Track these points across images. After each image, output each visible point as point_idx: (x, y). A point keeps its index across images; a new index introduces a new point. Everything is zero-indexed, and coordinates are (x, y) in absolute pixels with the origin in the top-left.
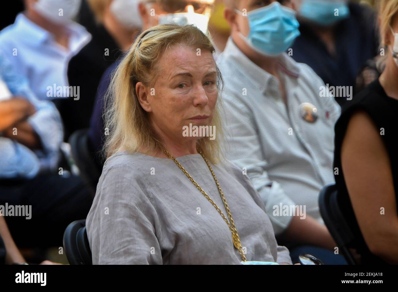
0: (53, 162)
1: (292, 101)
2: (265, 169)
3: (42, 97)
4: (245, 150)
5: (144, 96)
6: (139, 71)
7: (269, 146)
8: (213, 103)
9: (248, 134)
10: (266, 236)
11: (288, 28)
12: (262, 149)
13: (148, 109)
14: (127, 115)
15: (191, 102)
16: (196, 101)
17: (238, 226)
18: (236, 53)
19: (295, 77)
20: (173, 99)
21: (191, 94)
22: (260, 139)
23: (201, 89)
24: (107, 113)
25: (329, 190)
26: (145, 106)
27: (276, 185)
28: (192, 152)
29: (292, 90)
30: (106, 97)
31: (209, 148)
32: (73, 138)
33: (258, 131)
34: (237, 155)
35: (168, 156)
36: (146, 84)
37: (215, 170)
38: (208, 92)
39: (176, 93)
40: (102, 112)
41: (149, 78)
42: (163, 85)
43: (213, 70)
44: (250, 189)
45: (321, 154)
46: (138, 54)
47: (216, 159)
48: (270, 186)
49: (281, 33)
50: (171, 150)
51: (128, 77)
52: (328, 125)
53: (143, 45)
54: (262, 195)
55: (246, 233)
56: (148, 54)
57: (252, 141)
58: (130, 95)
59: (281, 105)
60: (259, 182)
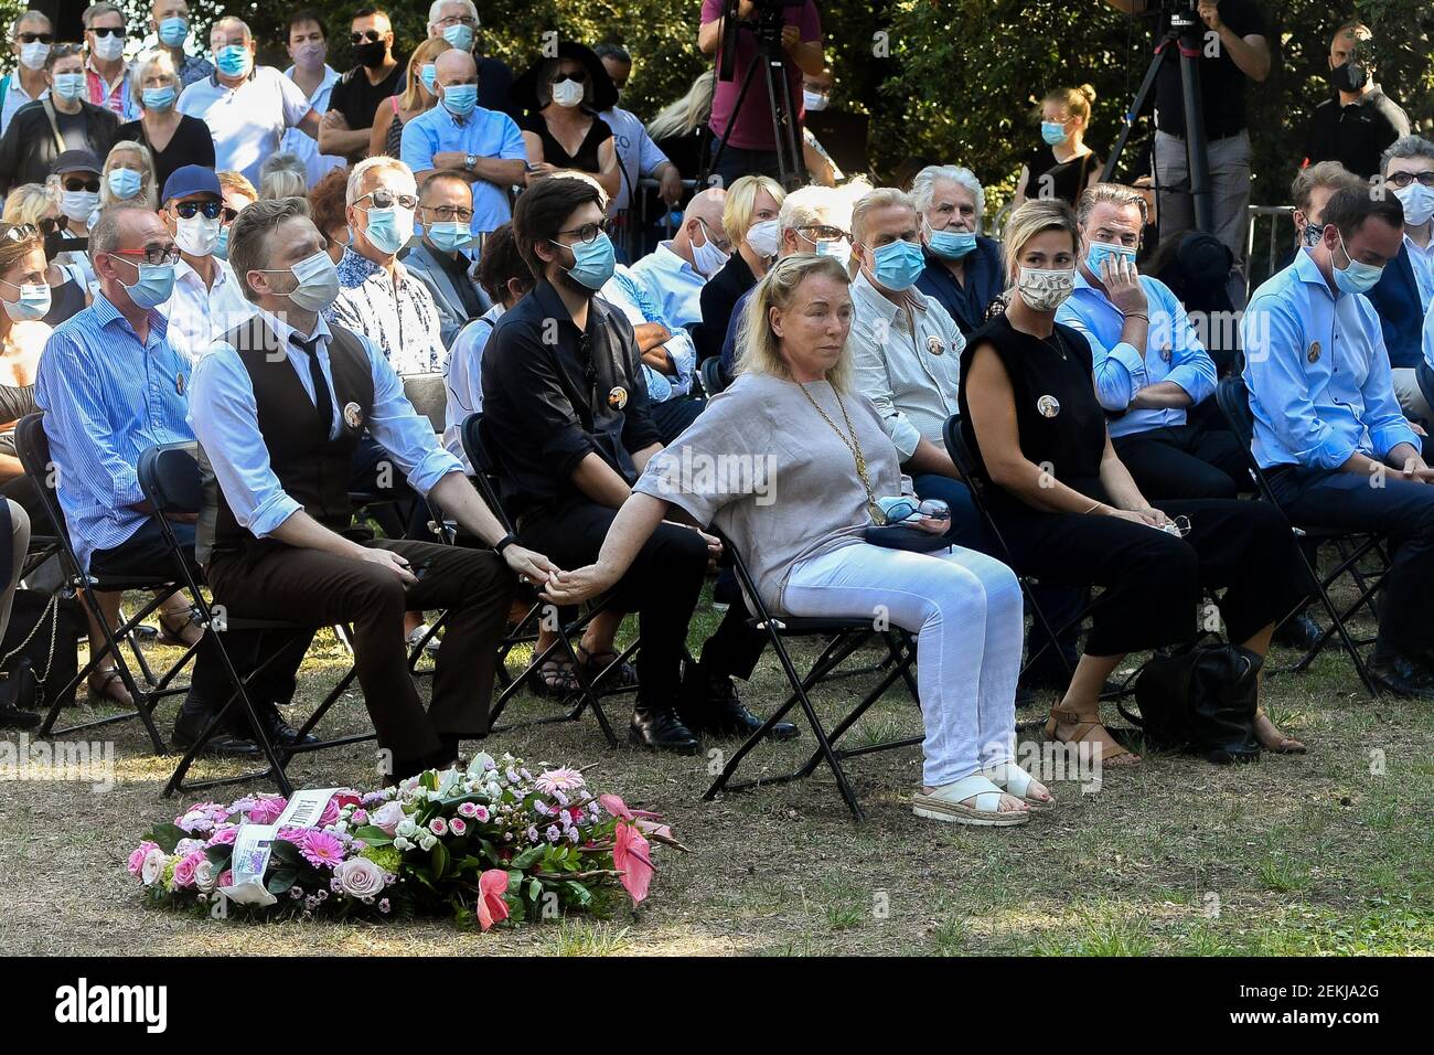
0: (687, 386)
1: (918, 332)
2: (892, 398)
3: (676, 322)
4: (873, 379)
5: (778, 320)
6: (776, 296)
7: (895, 375)
8: (845, 333)
9: (876, 364)
10: (890, 462)
11: (913, 263)
12: (889, 378)
13: (780, 335)
14: (758, 340)
15: (824, 331)
16: (830, 331)
17: (864, 452)
18: (866, 284)
19: (922, 310)
20: (807, 326)
21: (826, 323)
22: (887, 370)
23: (836, 319)
24: (738, 337)
25: (955, 419)
26: (776, 330)
27: (901, 414)
28: (820, 379)
29: (919, 321)
30: (738, 319)
31: (837, 375)
32: (705, 364)
33: (885, 362)
34: (866, 384)
35: (795, 381)
36: (781, 310)
37: (841, 397)
38: (842, 322)
39: (810, 320)
40: (733, 332)
41: (785, 303)
42: (798, 312)
43: (848, 302)
44: (876, 417)
45: (947, 386)
46: (776, 280)
47: (844, 388)
48: (896, 415)
49: (906, 269)
50: (798, 374)
51: (764, 301)
52: (955, 358)
53: (782, 271)
54: (887, 424)
55: (873, 458)
56: (786, 280)
57: (878, 371)
58: (764, 319)
59: (908, 337)
60: (886, 411)
